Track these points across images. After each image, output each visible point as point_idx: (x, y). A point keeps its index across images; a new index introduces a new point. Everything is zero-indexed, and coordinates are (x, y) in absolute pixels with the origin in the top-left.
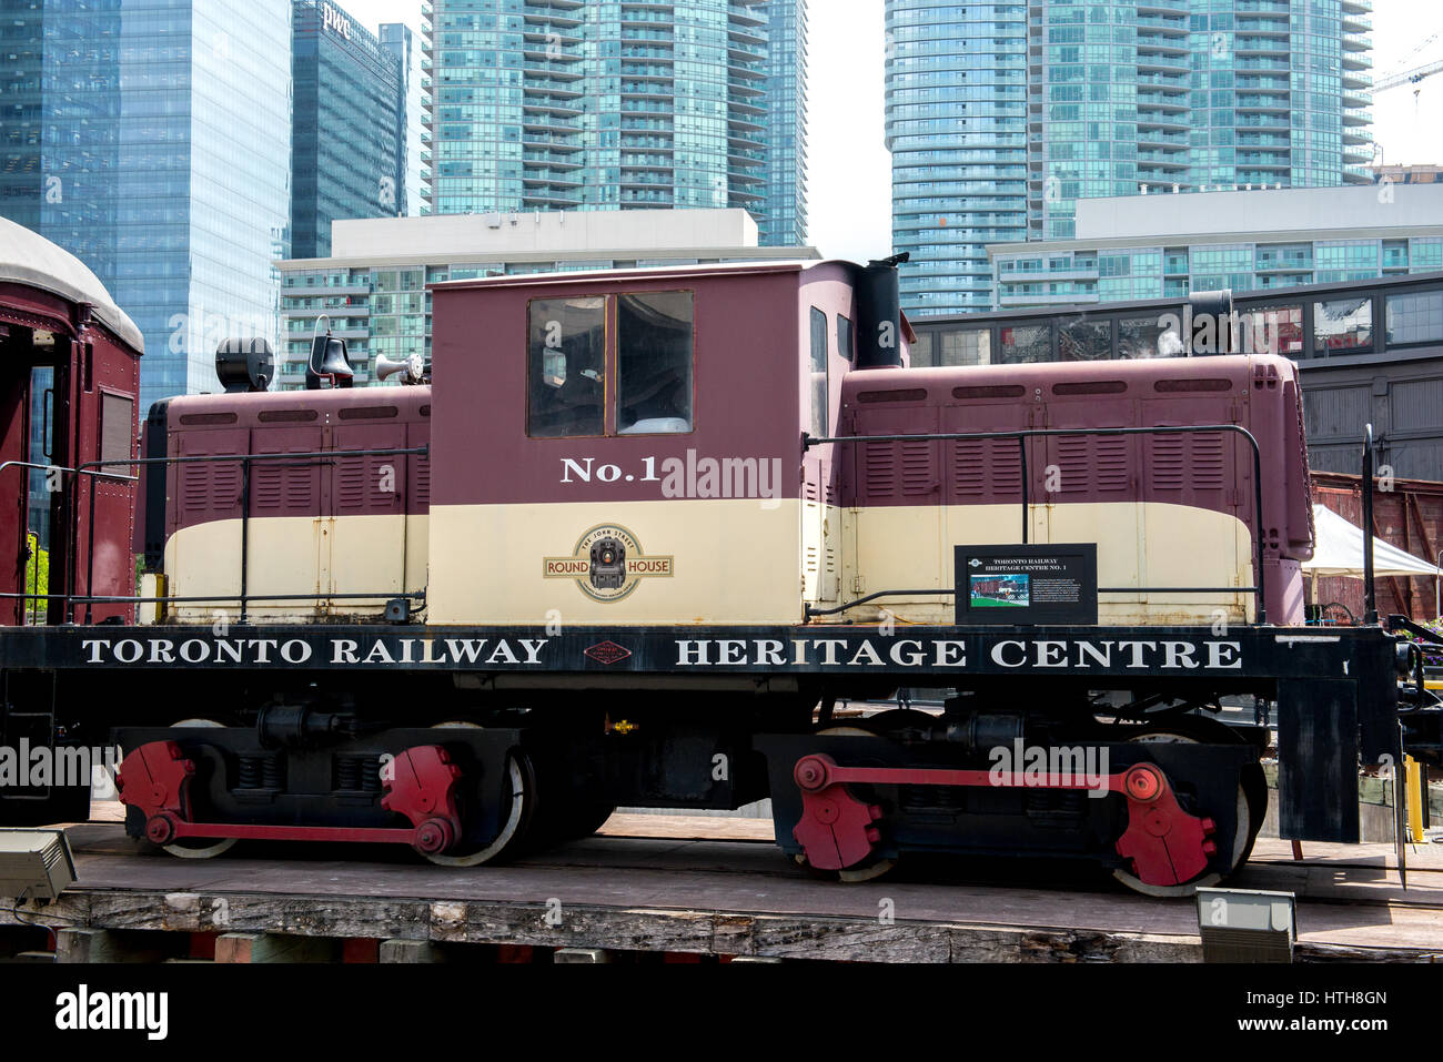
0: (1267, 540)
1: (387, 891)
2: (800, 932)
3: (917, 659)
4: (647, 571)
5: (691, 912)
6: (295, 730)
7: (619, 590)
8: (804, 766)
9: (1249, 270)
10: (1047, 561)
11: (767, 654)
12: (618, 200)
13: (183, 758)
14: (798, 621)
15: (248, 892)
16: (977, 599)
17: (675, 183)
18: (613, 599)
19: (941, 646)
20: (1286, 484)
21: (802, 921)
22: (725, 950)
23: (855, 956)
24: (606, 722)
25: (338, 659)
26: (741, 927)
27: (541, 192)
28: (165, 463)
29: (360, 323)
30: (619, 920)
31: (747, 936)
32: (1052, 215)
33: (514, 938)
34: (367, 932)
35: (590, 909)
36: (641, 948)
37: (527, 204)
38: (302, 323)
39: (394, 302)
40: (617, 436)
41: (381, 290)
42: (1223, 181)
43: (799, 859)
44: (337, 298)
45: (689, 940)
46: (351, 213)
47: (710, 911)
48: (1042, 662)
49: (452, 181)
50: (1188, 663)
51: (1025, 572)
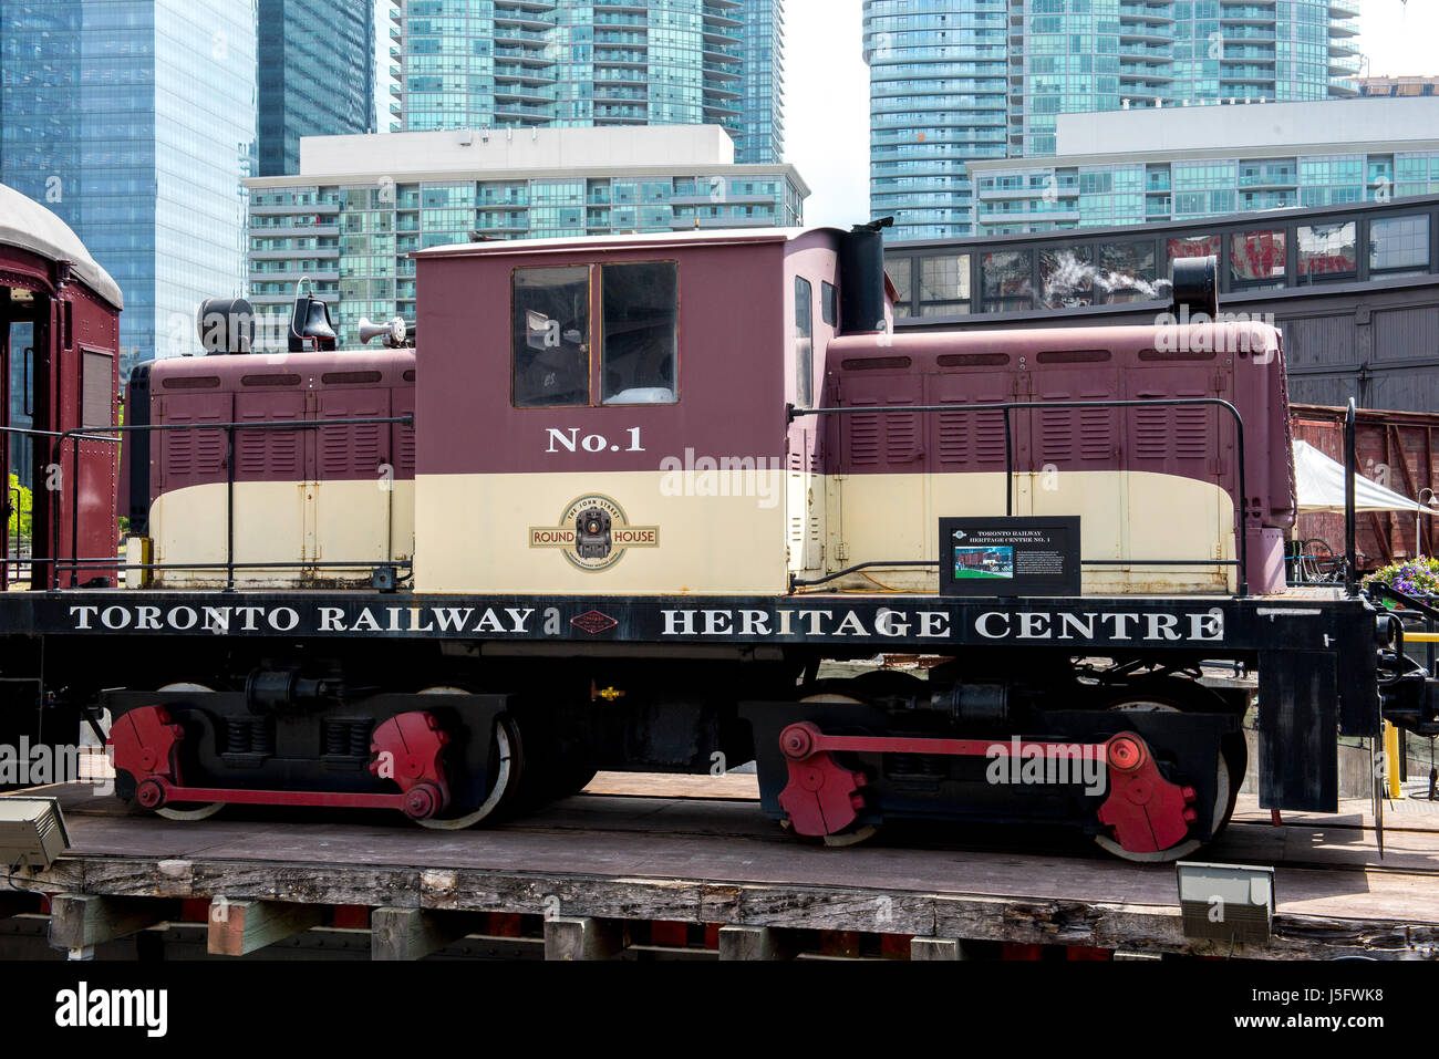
0: (1250, 509)
1: (377, 858)
2: (786, 901)
3: (902, 630)
4: (633, 541)
5: (679, 881)
6: (283, 696)
7: (604, 560)
8: (788, 735)
9: (1232, 186)
10: (1030, 533)
11: (753, 625)
12: (591, 116)
13: (172, 722)
14: (784, 591)
15: (240, 860)
16: (961, 571)
17: (649, 98)
18: (599, 569)
19: (925, 617)
20: (1269, 453)
21: (788, 891)
22: (712, 919)
23: (840, 925)
24: (593, 688)
25: (325, 626)
26: (728, 897)
27: (512, 107)
28: (148, 431)
29: (330, 242)
30: (607, 889)
31: (735, 905)
32: (1032, 130)
33: (504, 906)
34: (358, 899)
35: (580, 878)
36: (630, 917)
37: (499, 120)
38: (271, 242)
39: (364, 220)
40: (602, 406)
41: (351, 209)
42: (1207, 95)
43: (784, 824)
44: (306, 216)
45: (677, 908)
46: (319, 129)
47: (698, 880)
48: (1026, 633)
49: (422, 96)
50: (1171, 635)
51: (1008, 544)
